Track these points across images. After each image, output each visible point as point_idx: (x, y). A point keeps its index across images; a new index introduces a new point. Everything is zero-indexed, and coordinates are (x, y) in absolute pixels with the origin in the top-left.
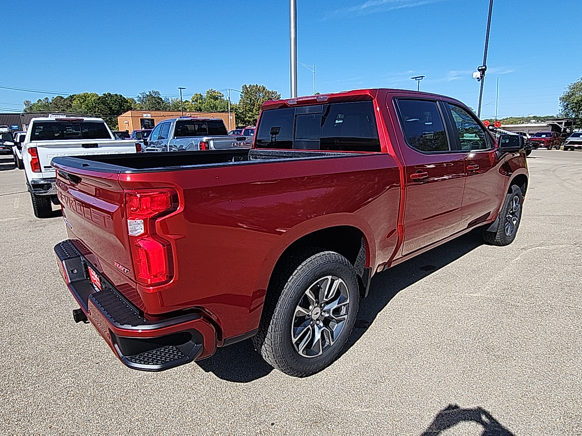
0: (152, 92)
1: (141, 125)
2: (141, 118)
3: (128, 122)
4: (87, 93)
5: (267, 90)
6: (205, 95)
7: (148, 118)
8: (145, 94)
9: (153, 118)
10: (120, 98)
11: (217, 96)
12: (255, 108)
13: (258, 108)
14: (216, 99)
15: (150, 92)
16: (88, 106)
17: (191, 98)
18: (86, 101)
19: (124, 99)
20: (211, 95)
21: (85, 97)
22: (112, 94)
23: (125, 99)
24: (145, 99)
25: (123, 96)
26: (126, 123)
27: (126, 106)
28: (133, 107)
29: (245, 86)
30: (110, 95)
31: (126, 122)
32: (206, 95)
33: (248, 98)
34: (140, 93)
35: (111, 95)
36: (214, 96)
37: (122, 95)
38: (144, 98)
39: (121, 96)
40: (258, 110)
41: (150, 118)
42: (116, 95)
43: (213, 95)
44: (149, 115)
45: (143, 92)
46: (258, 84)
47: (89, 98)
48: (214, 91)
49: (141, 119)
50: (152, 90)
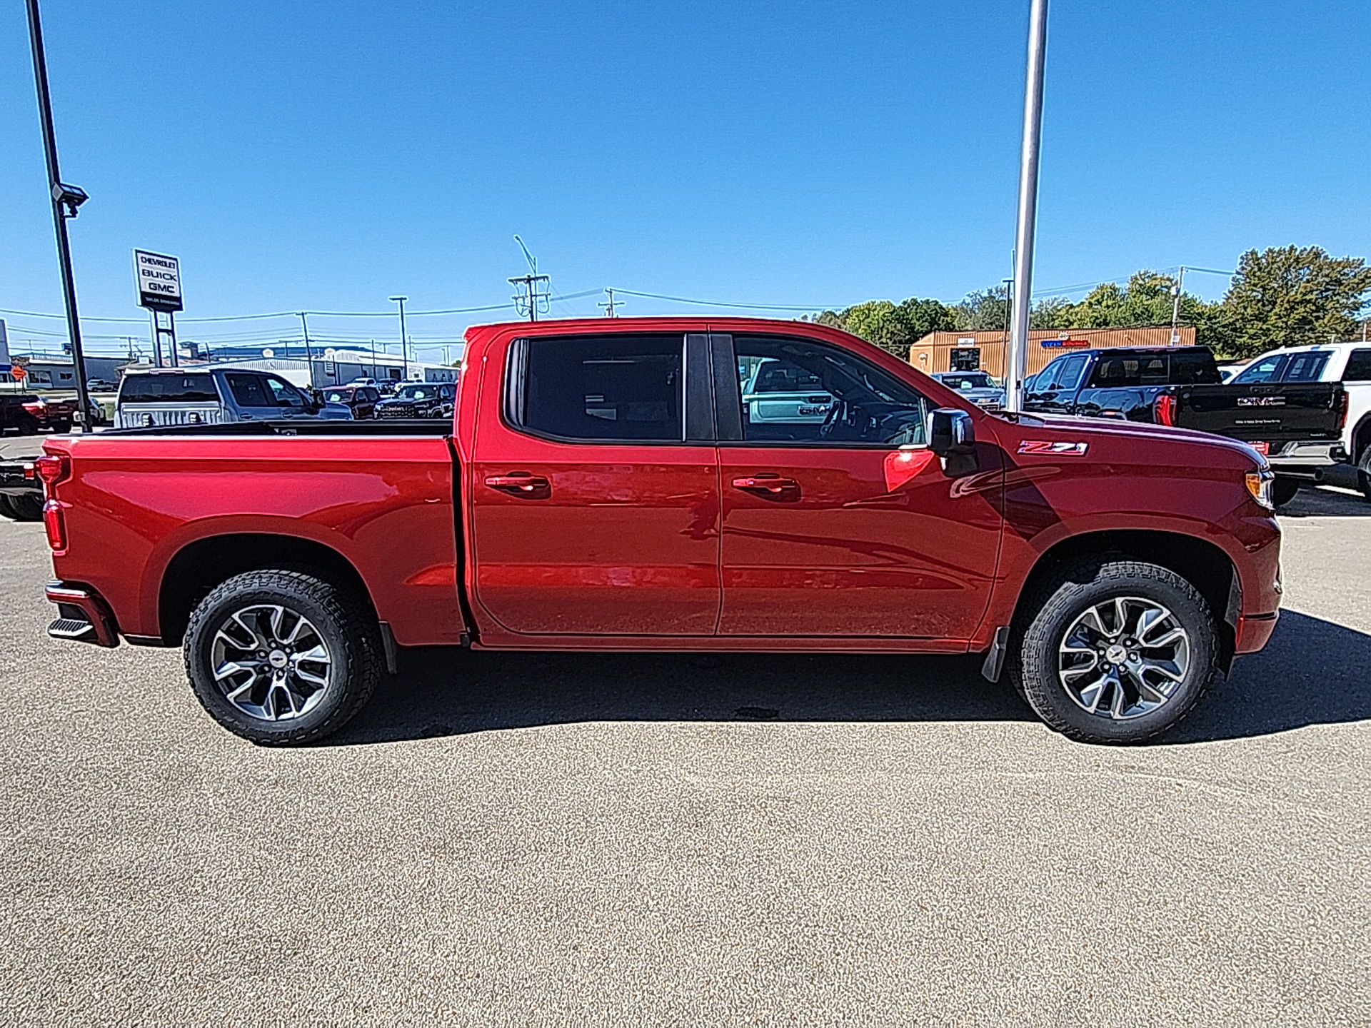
0: (994, 291)
1: (951, 362)
2: (953, 347)
3: (927, 355)
4: (873, 303)
5: (1326, 257)
6: (1124, 287)
7: (967, 346)
8: (980, 295)
9: (977, 346)
10: (933, 307)
11: (1158, 288)
12: (1277, 310)
13: (1286, 309)
14: (1154, 293)
15: (990, 291)
16: (870, 327)
17: (1087, 296)
18: (869, 317)
19: (941, 307)
20: (1141, 285)
21: (867, 311)
22: (919, 301)
23: (944, 309)
24: (976, 307)
25: (940, 303)
26: (922, 359)
27: (943, 321)
28: (957, 325)
29: (1253, 253)
30: (915, 302)
31: (923, 356)
32: (1128, 286)
33: (1255, 285)
34: (969, 295)
35: (917, 302)
36: (1150, 287)
37: (938, 300)
38: (975, 304)
39: (937, 303)
40: (1285, 316)
41: (972, 346)
42: (927, 302)
43: (1148, 285)
44: (971, 340)
45: (976, 292)
46: (1296, 246)
47: (876, 312)
48: (1153, 275)
49: (952, 349)
50: (995, 286)
